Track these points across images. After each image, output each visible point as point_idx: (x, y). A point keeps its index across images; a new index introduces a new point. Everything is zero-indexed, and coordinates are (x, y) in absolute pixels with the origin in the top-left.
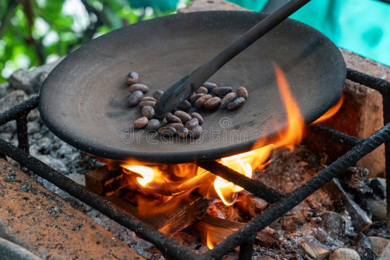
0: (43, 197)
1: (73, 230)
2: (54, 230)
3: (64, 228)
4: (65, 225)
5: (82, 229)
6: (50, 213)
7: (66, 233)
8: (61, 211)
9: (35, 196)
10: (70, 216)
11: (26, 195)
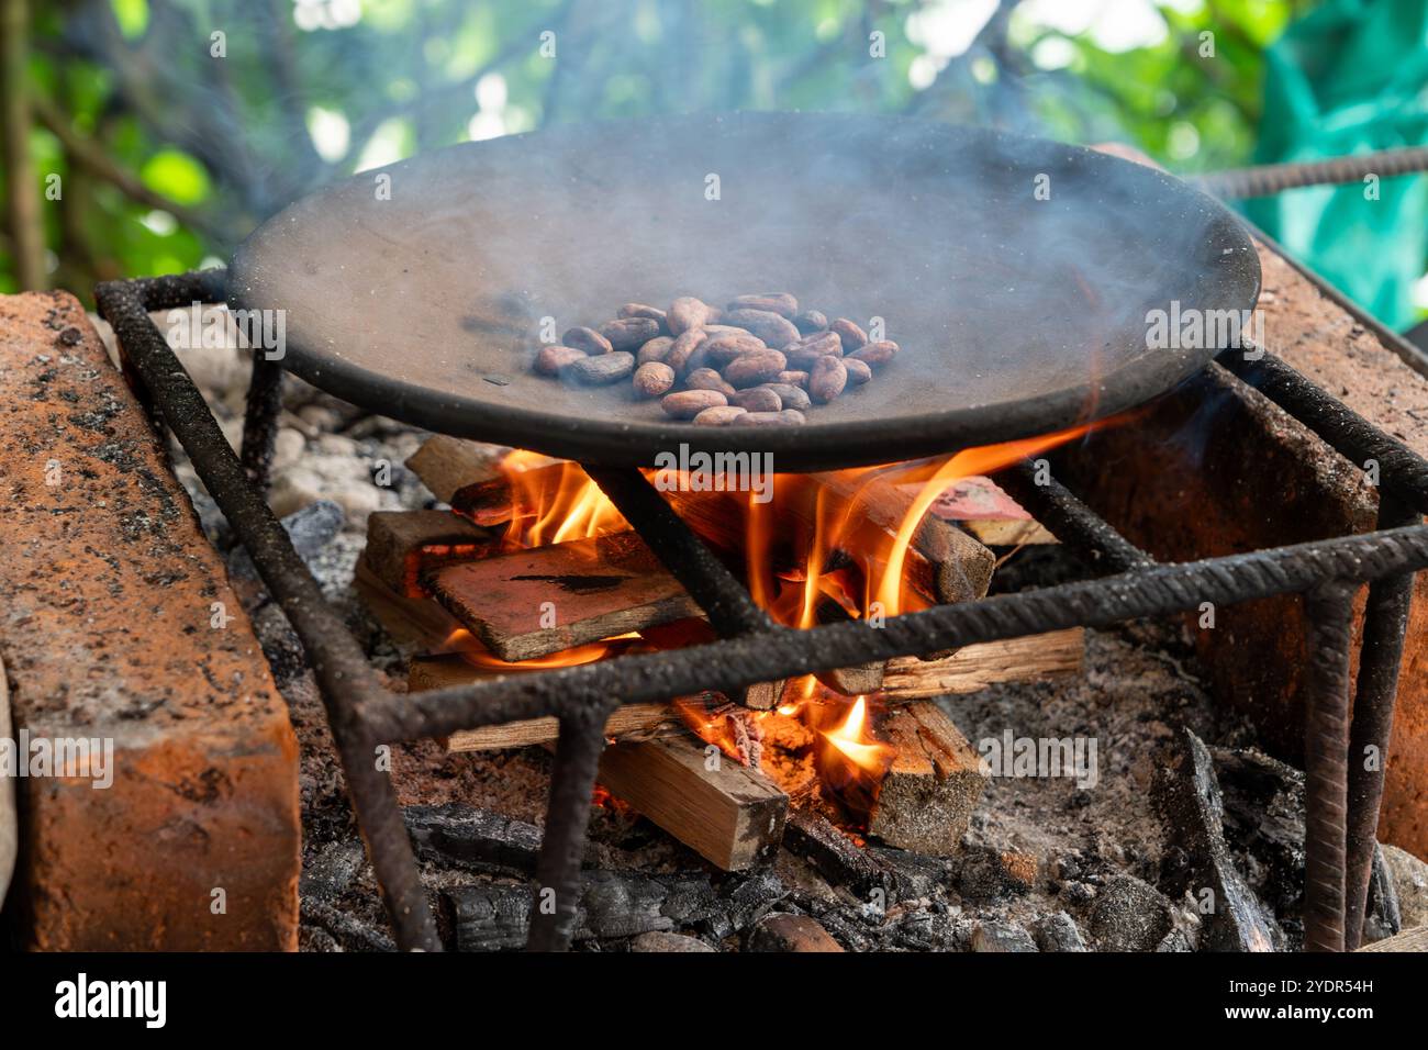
0: (137, 483)
1: (146, 580)
2: (99, 566)
3: (126, 569)
4: (135, 563)
5: (178, 585)
6: (124, 524)
7: (122, 582)
8: (156, 529)
9: (120, 475)
10: (171, 548)
11: (97, 464)
